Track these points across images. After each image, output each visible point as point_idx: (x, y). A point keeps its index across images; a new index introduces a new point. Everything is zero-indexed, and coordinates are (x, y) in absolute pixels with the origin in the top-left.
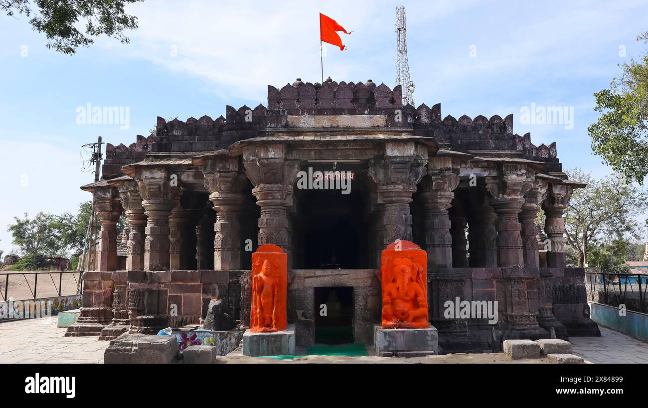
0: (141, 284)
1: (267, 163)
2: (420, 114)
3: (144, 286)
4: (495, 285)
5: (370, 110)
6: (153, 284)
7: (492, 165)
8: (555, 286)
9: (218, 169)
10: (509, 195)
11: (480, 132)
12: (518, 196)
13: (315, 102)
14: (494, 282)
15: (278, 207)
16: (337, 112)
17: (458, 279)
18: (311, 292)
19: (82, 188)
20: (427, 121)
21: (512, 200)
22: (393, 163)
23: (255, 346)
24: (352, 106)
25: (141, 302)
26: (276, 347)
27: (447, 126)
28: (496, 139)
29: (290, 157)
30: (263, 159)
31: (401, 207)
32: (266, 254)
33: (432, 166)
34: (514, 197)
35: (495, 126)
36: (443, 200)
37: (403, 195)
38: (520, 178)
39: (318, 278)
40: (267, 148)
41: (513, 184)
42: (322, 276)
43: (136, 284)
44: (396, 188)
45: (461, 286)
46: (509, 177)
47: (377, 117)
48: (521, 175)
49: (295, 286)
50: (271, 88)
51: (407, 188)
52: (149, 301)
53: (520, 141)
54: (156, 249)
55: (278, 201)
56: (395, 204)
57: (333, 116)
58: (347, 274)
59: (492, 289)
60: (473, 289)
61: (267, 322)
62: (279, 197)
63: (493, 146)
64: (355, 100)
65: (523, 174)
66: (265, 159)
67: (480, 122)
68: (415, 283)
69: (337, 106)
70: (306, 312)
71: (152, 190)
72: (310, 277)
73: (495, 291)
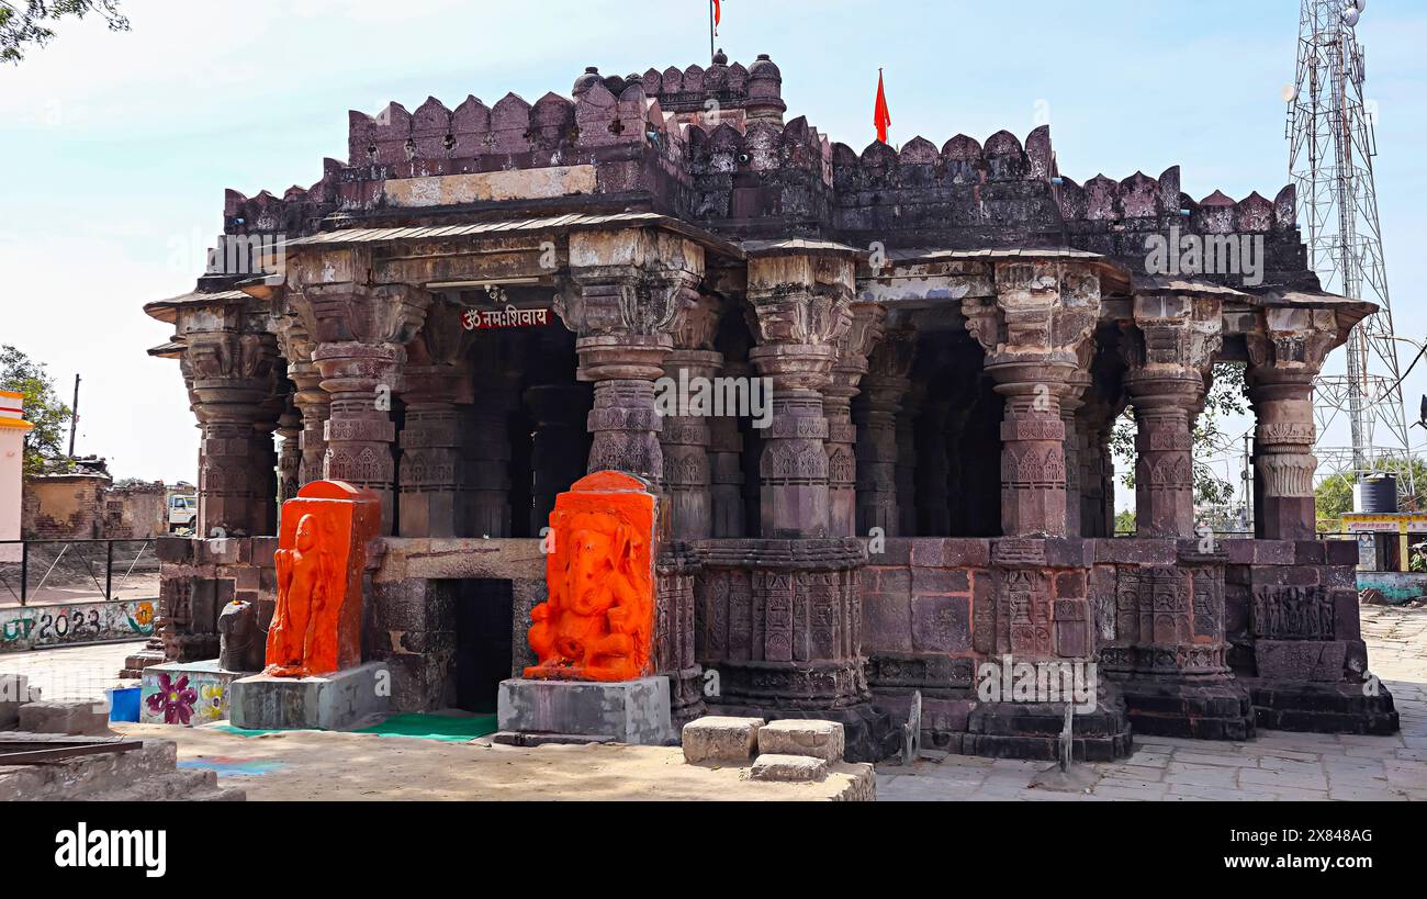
0: (183, 566)
1: (322, 296)
2: (752, 148)
3: (187, 571)
4: (971, 584)
5: (564, 154)
6: (204, 567)
7: (977, 267)
8: (1265, 588)
9: (288, 309)
10: (1018, 345)
11: (957, 181)
12: (1042, 347)
13: (446, 143)
14: (970, 576)
15: (357, 394)
16: (490, 163)
17: (813, 565)
18: (420, 590)
19: (152, 352)
20: (769, 165)
21: (1022, 359)
22: (588, 282)
23: (253, 705)
24: (523, 146)
25: (182, 605)
26: (293, 710)
27: (868, 169)
28: (995, 198)
29: (381, 278)
30: (313, 286)
31: (620, 389)
32: (311, 502)
33: (756, 282)
34: (1031, 350)
35: (997, 162)
36: (794, 367)
37: (621, 359)
38: (1041, 300)
39: (435, 559)
40: (320, 260)
41: (1020, 317)
42: (446, 553)
43: (174, 565)
44: (601, 343)
45: (825, 583)
46: (1009, 298)
47: (575, 170)
48: (1043, 291)
49: (386, 576)
50: (356, 117)
51: (627, 341)
52: (197, 604)
53: (1150, 191)
54: (218, 489)
55: (354, 380)
56: (607, 382)
57: (480, 175)
58: (497, 550)
59: (962, 594)
60: (913, 592)
61: (294, 655)
62: (358, 373)
63: (988, 216)
64: (533, 132)
65: (1046, 288)
66: (317, 285)
67: (958, 153)
68: (615, 573)
69: (494, 149)
70: (410, 635)
71: (202, 358)
72: (418, 555)
73: (971, 600)
